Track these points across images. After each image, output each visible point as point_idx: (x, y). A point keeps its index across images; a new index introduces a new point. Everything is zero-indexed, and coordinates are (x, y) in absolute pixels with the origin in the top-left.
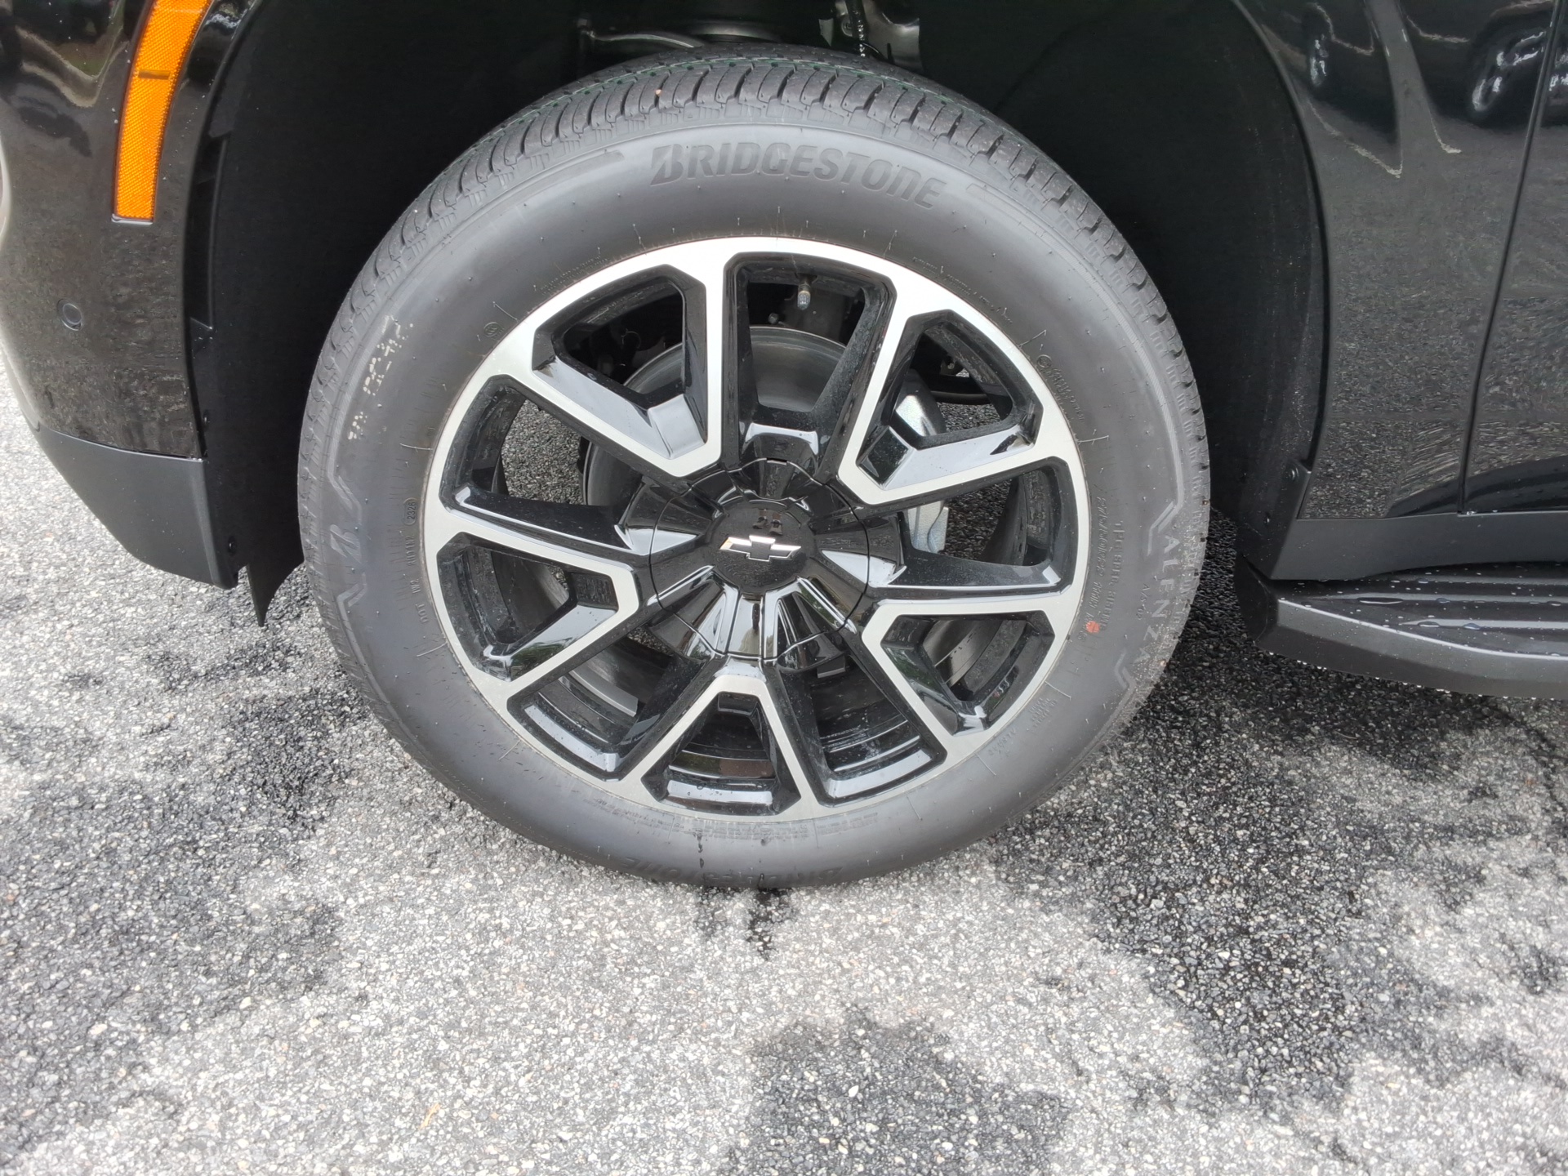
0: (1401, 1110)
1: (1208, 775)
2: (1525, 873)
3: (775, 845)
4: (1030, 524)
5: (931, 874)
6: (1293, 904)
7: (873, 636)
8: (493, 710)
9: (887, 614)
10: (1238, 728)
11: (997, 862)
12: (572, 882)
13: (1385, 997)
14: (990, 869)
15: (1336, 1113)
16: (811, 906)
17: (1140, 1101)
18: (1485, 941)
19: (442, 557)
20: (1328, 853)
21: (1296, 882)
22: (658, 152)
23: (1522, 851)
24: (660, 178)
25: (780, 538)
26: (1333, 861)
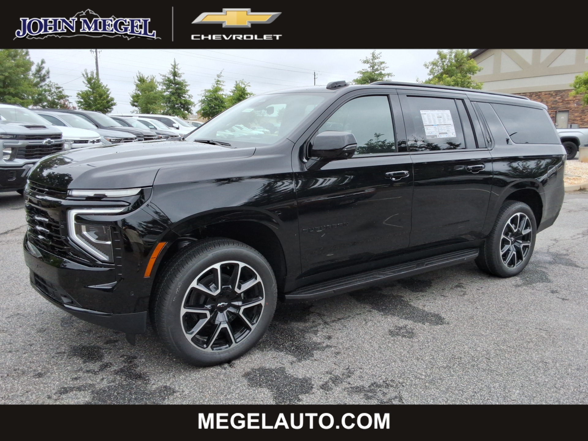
0: (320, 354)
1: (278, 331)
2: (323, 329)
3: (231, 352)
4: (257, 292)
5: (250, 354)
6: (298, 341)
7: (241, 313)
8: (189, 341)
9: (242, 309)
10: (279, 324)
11: (258, 349)
12: (199, 371)
13: (313, 346)
14: (257, 350)
15: (314, 357)
16: (237, 362)
17: (292, 364)
18: (322, 337)
19: (183, 317)
20: (299, 334)
21: (297, 338)
22: (213, 254)
23: (321, 326)
24: (213, 257)
25: (225, 303)
26: (299, 335)
